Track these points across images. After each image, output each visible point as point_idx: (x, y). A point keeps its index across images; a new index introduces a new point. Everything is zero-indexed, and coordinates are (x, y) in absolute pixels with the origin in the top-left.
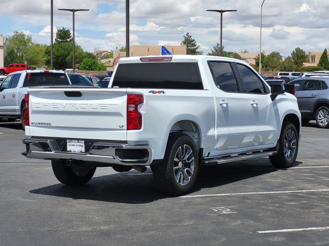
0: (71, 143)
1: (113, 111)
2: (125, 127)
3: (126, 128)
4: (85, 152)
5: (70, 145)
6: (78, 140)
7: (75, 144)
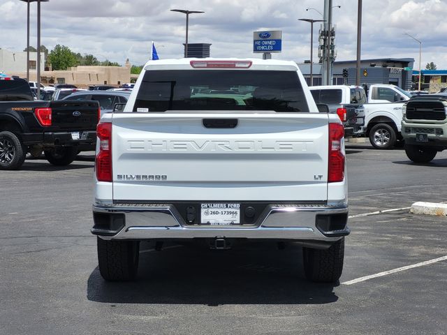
0: (210, 210)
1: (304, 151)
2: (325, 178)
3: (326, 180)
4: (241, 223)
5: (207, 213)
6: (227, 203)
7: (220, 211)
